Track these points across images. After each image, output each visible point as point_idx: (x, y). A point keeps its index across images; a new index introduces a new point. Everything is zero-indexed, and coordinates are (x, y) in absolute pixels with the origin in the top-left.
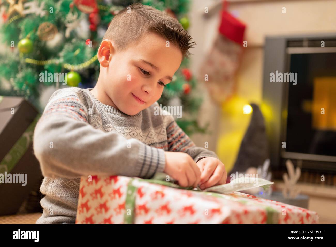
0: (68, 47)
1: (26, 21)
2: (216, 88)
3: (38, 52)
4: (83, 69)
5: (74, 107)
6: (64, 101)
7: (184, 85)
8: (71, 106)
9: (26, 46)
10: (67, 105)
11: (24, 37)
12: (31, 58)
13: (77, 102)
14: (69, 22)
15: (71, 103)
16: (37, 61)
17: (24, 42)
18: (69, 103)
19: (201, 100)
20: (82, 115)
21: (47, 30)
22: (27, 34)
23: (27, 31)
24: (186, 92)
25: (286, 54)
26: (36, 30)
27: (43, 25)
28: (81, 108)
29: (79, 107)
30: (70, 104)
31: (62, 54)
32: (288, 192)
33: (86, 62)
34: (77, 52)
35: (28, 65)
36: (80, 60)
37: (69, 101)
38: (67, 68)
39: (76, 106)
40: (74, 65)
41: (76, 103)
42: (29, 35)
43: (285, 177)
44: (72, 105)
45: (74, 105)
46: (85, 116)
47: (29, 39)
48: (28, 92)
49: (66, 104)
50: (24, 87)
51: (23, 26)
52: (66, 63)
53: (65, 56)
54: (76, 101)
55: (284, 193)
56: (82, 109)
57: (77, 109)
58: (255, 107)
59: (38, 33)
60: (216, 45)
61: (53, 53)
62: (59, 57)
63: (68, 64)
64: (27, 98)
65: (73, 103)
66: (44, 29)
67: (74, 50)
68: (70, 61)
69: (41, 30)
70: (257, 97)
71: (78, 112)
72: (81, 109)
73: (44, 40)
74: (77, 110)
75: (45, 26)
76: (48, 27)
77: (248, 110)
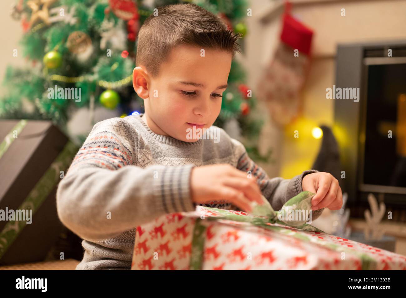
0: (103, 61)
1: (52, 31)
2: (278, 108)
3: (68, 68)
4: (123, 86)
5: (107, 147)
6: (97, 141)
7: (242, 105)
8: (104, 147)
9: (53, 61)
10: (99, 146)
11: (51, 50)
12: (59, 75)
13: (111, 141)
14: (104, 31)
15: (104, 142)
16: (66, 77)
17: (51, 55)
18: (102, 142)
19: (262, 123)
20: (117, 155)
21: (79, 40)
22: (54, 46)
23: (54, 43)
24: (245, 113)
25: (363, 66)
26: (65, 40)
27: (73, 35)
28: (115, 147)
29: (113, 146)
30: (102, 144)
31: (96, 69)
32: (371, 232)
33: (125, 78)
34: (115, 66)
35: (55, 83)
36: (118, 76)
37: (101, 140)
38: (103, 86)
39: (109, 146)
40: (111, 82)
41: (109, 143)
42: (57, 47)
43: (367, 214)
44: (105, 145)
45: (107, 144)
46: (121, 155)
47: (58, 51)
48: (57, 115)
49: (98, 144)
50: (52, 109)
51: (49, 36)
52: (102, 80)
53: (100, 72)
54: (109, 140)
55: (366, 234)
56: (117, 148)
57: (111, 149)
58: (326, 130)
59: (68, 44)
60: (277, 55)
61: (86, 69)
62: (92, 73)
63: (104, 81)
64: (55, 122)
65: (106, 142)
66: (75, 40)
67: (111, 64)
68: (106, 78)
69: (71, 42)
70: (328, 118)
71: (112, 152)
72: (115, 149)
73: (74, 53)
74: (111, 151)
75: (76, 36)
76: (80, 37)
77: (318, 134)
